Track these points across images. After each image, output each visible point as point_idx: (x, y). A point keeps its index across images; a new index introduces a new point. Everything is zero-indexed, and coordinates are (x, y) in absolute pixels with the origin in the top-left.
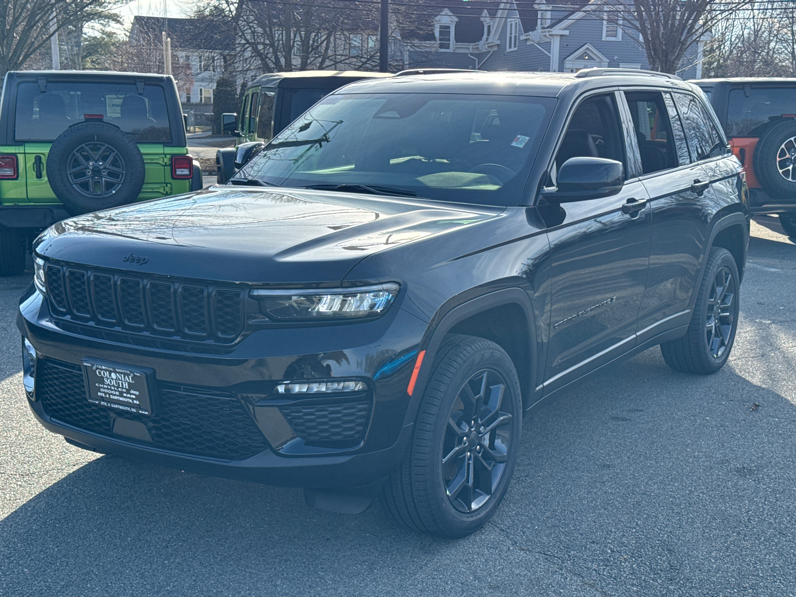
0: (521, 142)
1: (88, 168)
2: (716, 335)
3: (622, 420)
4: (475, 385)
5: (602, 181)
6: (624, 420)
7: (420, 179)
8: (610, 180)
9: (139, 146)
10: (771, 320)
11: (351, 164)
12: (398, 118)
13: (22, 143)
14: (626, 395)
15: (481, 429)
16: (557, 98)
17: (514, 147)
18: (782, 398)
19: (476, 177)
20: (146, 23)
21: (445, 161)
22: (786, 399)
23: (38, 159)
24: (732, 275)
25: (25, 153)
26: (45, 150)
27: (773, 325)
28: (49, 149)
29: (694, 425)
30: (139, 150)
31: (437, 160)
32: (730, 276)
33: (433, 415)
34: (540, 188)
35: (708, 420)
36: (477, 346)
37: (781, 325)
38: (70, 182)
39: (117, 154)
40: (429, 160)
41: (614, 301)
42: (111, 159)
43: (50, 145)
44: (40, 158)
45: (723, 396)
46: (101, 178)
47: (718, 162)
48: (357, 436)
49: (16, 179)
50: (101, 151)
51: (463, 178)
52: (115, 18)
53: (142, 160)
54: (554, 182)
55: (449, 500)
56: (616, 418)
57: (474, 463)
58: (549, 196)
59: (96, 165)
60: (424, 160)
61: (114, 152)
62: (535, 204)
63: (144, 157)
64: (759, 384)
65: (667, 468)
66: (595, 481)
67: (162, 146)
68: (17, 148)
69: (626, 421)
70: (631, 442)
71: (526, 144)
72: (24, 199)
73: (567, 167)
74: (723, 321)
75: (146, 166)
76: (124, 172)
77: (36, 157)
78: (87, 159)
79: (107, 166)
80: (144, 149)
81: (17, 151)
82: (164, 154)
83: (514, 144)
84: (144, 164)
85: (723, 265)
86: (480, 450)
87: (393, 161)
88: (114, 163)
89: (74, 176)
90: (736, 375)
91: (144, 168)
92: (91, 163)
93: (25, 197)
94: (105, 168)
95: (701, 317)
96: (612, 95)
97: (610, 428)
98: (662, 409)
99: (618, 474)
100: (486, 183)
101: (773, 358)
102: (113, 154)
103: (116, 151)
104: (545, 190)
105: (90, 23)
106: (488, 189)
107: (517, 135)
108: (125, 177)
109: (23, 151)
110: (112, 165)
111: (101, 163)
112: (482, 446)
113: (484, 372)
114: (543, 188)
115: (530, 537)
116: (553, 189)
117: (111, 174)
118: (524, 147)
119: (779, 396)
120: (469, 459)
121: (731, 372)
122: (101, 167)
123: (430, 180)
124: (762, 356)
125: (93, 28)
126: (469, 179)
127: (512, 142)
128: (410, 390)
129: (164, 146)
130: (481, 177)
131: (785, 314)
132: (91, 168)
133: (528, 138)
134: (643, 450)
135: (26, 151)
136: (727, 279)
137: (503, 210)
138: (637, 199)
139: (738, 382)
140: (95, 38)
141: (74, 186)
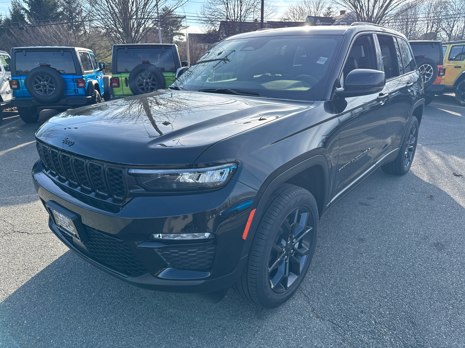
0: (322, 61)
1: (144, 82)
2: (408, 158)
3: (365, 205)
4: (291, 217)
5: (371, 84)
6: (366, 205)
7: (263, 85)
8: (376, 83)
9: (163, 73)
10: (421, 144)
11: (235, 78)
12: (253, 50)
13: (120, 73)
14: (364, 188)
15: (294, 241)
16: (344, 35)
17: (318, 64)
18: (442, 191)
19: (295, 82)
20: (191, 35)
21: (280, 75)
22: (444, 192)
23: (126, 79)
24: (416, 129)
25: (121, 77)
26: (127, 75)
27: (423, 147)
28: (129, 75)
29: (402, 209)
30: (163, 75)
31: (276, 75)
32: (415, 129)
33: (262, 246)
34: (334, 88)
35: (408, 206)
36: (293, 195)
37: (426, 147)
38: (137, 88)
39: (154, 76)
40: (272, 75)
41: (369, 150)
42: (152, 79)
43: (129, 74)
44: (127, 78)
45: (412, 189)
46: (149, 86)
47: (413, 74)
48: (208, 266)
49: (119, 87)
50: (148, 76)
51: (288, 84)
52: (182, 34)
53: (164, 78)
54: (342, 85)
55: (273, 290)
56: (361, 204)
57: (290, 261)
58: (340, 94)
59: (147, 81)
60: (270, 75)
61: (153, 75)
62: (331, 98)
63: (165, 77)
64: (428, 181)
65: (395, 243)
66: (357, 252)
67: (172, 73)
68: (118, 75)
69: (367, 205)
70: (372, 221)
71: (326, 62)
72: (122, 95)
73: (351, 75)
74: (410, 150)
75: (166, 81)
76: (157, 84)
77: (125, 78)
78: (143, 79)
79: (151, 81)
80: (165, 74)
81: (118, 76)
82: (173, 76)
83: (318, 62)
84: (165, 80)
85: (414, 124)
86: (293, 252)
87: (255, 76)
88: (154, 80)
89: (139, 85)
90: (415, 176)
91: (165, 82)
92: (145, 80)
93: (122, 94)
94: (150, 82)
95: (403, 150)
96: (371, 35)
97: (359, 210)
98: (384, 198)
99: (369, 246)
100: (301, 86)
101: (429, 165)
102: (152, 77)
103: (154, 75)
104: (337, 90)
105: (175, 37)
106: (302, 90)
107: (320, 57)
108: (158, 85)
109: (120, 76)
110: (153, 81)
111: (148, 80)
112: (294, 249)
113: (297, 209)
114: (336, 89)
115: (323, 304)
116: (341, 89)
117: (152, 84)
118: (324, 64)
119: (440, 189)
120: (286, 260)
121: (412, 174)
122: (149, 82)
123: (269, 85)
124: (424, 164)
125: (176, 38)
126: (291, 84)
127: (317, 61)
128: (245, 236)
129: (173, 73)
130: (298, 83)
131: (426, 141)
132: (145, 82)
133: (327, 58)
134: (379, 227)
135: (122, 76)
136: (414, 130)
137: (311, 104)
138: (384, 93)
139: (417, 180)
140: (177, 41)
141: (139, 89)
